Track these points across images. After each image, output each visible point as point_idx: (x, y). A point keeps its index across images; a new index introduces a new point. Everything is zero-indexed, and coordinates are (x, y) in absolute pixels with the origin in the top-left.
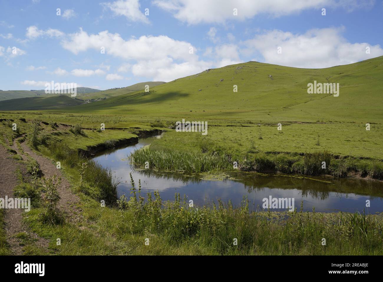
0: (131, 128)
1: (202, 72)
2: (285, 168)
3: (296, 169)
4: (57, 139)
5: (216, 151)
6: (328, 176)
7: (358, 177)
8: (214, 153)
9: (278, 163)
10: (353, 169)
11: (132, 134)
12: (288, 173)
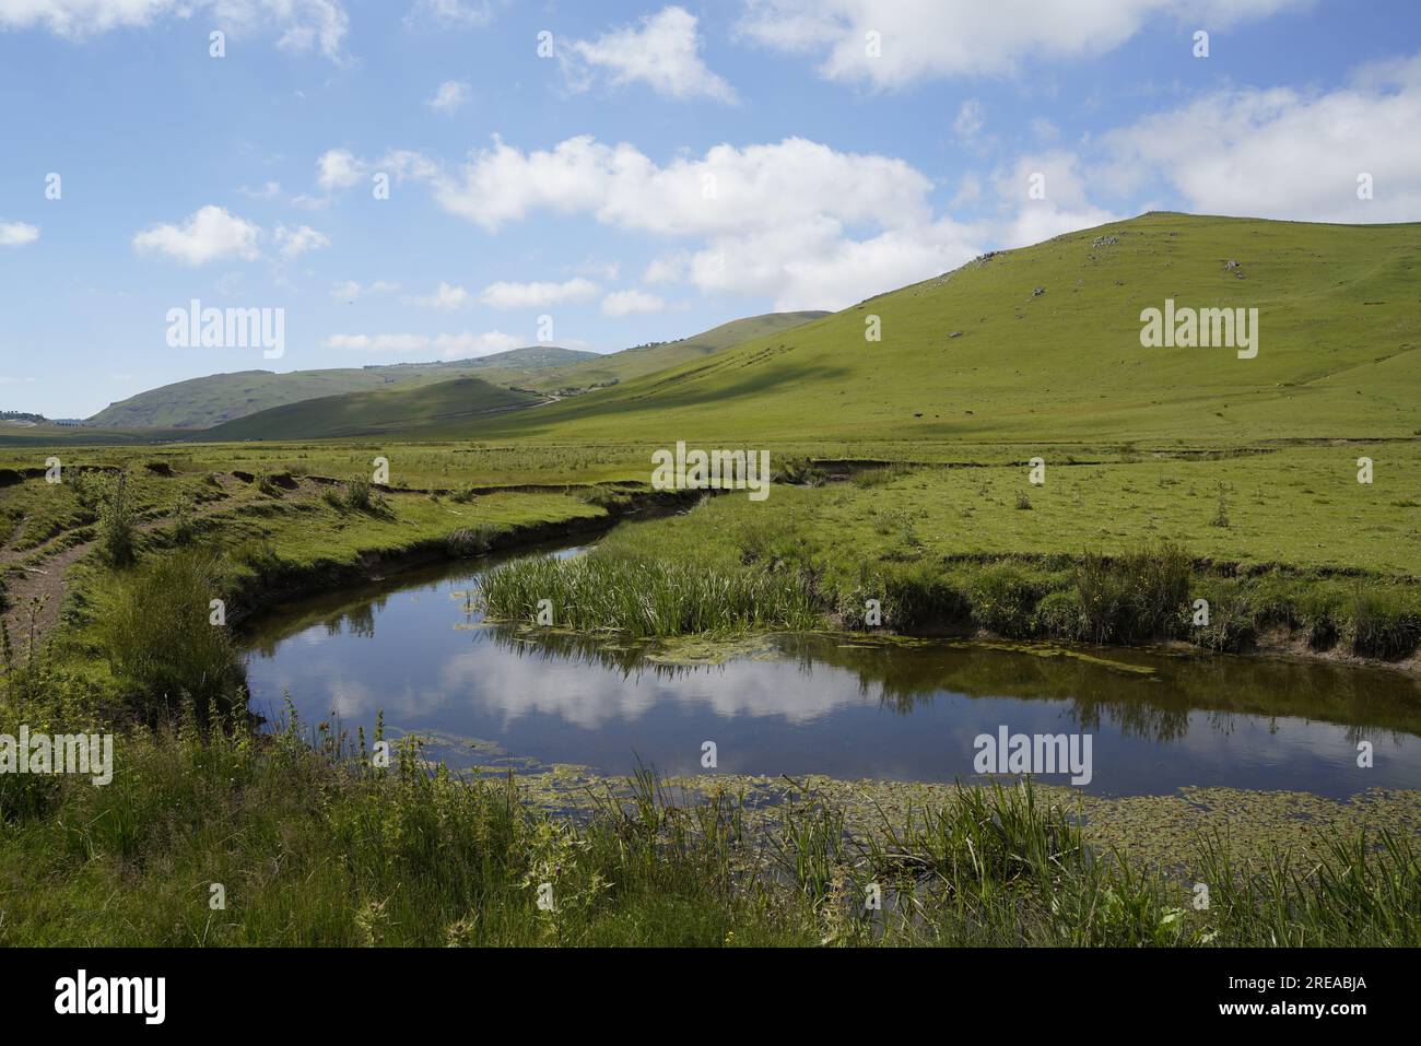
0: (601, 484)
1: (964, 268)
2: (1004, 618)
3: (1050, 620)
4: (253, 529)
5: (783, 555)
6: (1178, 645)
7: (1300, 649)
8: (774, 564)
9: (981, 596)
10: (1280, 616)
11: (586, 507)
12: (1020, 638)
